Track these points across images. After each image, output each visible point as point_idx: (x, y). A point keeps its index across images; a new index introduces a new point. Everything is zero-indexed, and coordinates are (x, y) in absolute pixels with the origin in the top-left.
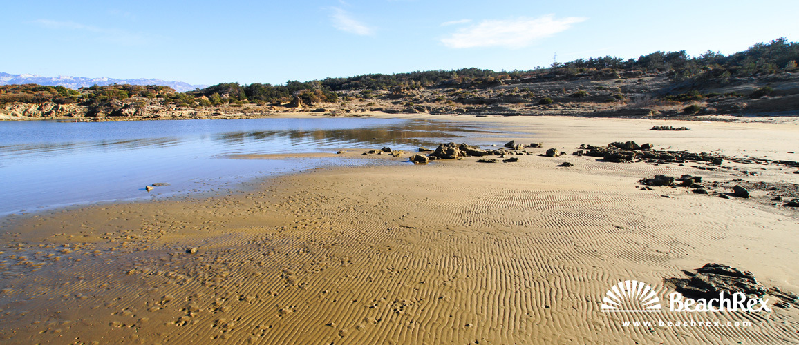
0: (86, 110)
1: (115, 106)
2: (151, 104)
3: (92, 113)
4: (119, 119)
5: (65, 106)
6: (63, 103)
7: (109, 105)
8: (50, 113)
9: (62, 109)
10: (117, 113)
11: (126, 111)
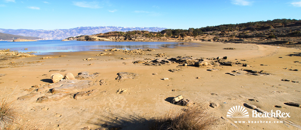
0: (125, 38)
1: (131, 37)
2: (139, 36)
3: (125, 39)
4: (131, 41)
5: (120, 37)
6: (120, 36)
7: (129, 37)
8: (117, 39)
9: (120, 38)
10: (131, 39)
11: (133, 39)
